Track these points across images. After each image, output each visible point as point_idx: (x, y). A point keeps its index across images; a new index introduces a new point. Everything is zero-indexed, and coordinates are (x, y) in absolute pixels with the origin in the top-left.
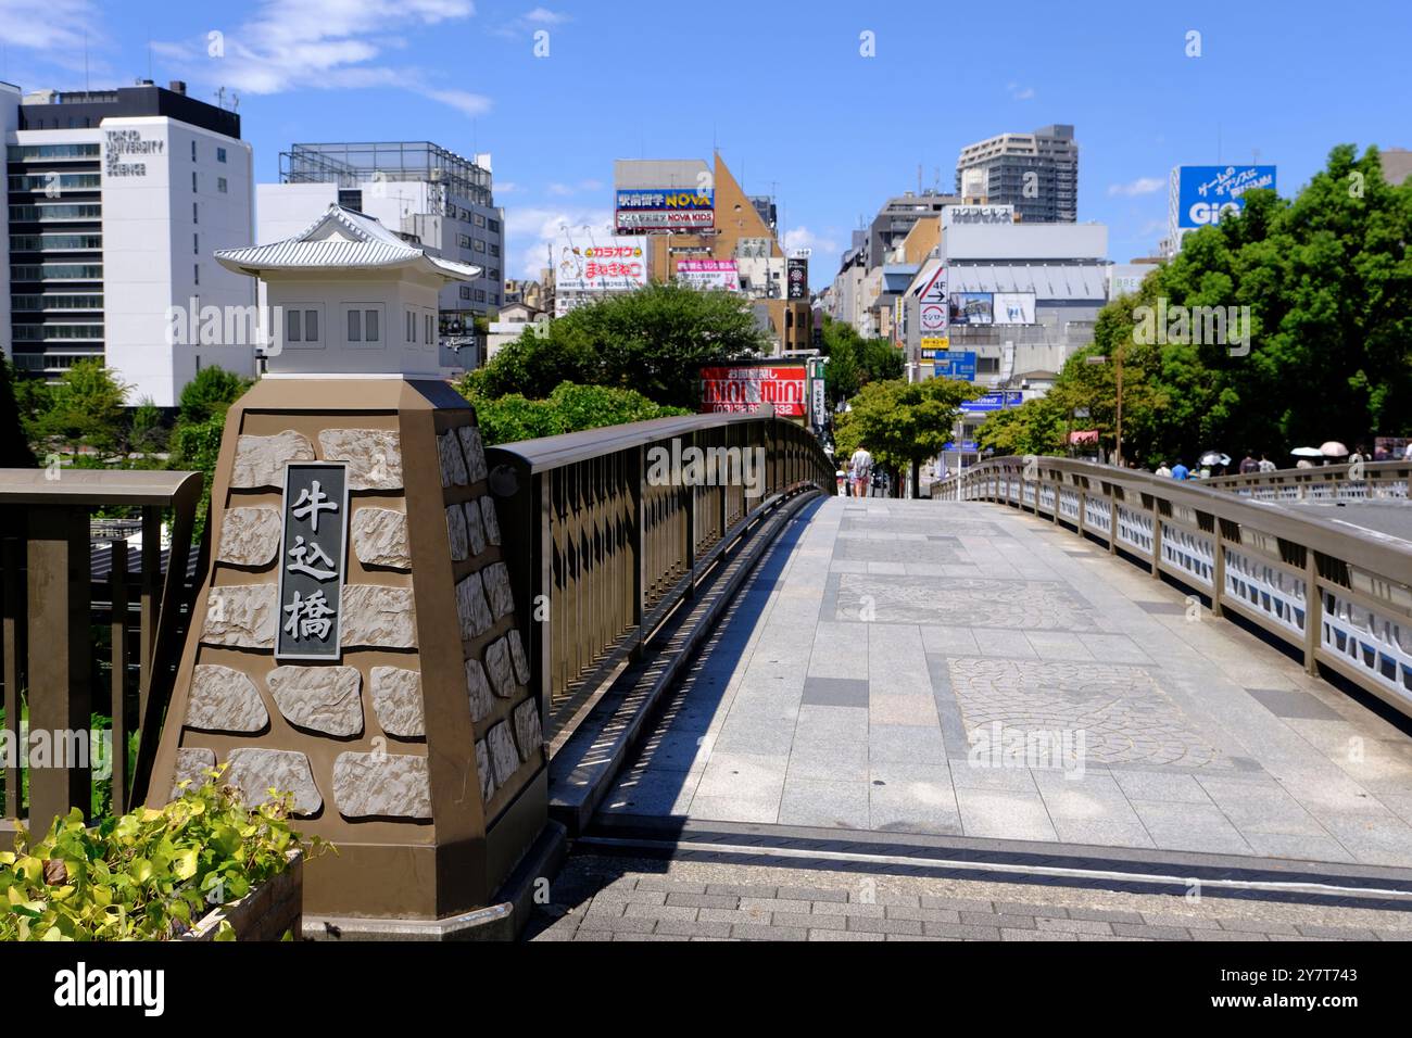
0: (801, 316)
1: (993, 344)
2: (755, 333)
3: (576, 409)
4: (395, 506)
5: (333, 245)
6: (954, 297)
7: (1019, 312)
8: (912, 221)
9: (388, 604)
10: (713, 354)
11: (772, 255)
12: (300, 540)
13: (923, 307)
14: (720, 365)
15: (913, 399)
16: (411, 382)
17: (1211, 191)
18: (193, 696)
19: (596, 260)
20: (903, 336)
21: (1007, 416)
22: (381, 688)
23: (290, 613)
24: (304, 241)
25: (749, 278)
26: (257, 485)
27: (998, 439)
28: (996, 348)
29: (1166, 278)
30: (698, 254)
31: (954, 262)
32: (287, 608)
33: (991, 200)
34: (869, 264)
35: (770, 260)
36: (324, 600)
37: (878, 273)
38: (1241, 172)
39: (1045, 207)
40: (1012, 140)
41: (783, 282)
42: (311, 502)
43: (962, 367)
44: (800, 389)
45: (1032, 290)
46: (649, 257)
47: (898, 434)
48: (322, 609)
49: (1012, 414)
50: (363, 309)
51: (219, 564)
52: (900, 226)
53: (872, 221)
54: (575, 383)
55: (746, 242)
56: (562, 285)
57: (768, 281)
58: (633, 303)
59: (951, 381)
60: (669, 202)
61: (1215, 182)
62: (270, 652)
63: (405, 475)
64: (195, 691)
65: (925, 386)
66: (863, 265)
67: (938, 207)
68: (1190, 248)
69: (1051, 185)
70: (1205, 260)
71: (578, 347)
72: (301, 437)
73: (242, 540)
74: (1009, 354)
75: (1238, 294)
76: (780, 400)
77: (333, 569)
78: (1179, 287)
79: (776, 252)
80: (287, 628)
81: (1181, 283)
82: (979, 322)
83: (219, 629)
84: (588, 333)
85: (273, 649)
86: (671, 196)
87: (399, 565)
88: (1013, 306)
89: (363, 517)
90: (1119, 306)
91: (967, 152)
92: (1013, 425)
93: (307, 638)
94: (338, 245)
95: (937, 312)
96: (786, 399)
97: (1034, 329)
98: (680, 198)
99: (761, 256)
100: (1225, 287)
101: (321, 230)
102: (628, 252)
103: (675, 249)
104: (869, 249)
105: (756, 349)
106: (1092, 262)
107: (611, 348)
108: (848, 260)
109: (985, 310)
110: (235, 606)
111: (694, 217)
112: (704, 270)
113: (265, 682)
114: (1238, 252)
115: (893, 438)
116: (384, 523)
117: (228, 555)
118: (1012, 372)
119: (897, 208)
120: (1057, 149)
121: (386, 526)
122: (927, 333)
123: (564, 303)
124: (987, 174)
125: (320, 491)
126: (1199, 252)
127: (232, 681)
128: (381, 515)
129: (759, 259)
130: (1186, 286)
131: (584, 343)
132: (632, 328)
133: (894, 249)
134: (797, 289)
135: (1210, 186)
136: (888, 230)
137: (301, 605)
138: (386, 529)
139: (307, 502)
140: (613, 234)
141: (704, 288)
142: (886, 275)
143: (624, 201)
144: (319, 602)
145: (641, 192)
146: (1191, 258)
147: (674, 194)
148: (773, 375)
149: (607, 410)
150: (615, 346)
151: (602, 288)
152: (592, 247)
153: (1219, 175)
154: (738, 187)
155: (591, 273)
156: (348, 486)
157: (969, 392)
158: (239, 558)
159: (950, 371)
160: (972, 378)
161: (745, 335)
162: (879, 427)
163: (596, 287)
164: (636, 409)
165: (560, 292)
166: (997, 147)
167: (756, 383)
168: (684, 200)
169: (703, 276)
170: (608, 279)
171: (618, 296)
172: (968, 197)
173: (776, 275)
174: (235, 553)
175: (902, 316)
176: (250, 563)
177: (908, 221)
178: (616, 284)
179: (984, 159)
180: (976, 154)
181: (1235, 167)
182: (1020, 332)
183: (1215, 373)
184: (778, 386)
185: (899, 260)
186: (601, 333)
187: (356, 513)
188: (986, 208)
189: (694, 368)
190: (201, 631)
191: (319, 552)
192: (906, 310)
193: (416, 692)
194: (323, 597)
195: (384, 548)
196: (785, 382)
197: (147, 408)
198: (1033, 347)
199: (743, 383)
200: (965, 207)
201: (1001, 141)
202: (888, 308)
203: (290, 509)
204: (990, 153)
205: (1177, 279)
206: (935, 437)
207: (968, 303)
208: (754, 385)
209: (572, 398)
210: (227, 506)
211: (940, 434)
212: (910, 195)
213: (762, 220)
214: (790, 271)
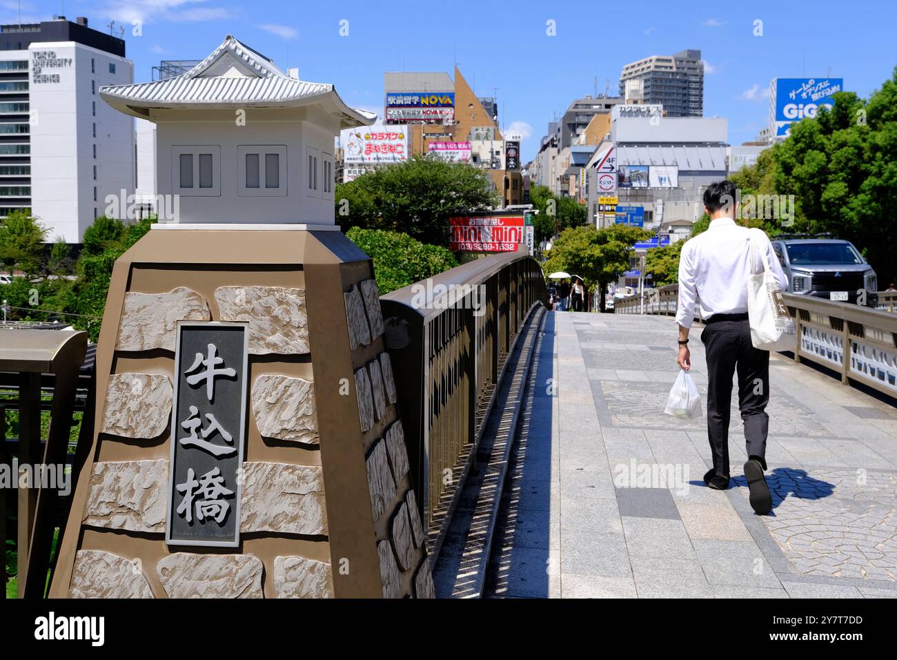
0: (515, 181)
1: (649, 201)
2: (488, 193)
3: (364, 246)
4: (301, 373)
5: (230, 81)
6: (621, 169)
7: (667, 179)
8: (590, 115)
9: (293, 484)
10: (458, 208)
11: (495, 139)
12: (194, 410)
13: (600, 175)
14: (463, 215)
15: (602, 240)
16: (314, 233)
17: (798, 96)
18: (75, 585)
19: (372, 142)
20: (586, 196)
21: (661, 252)
22: (286, 581)
23: (183, 494)
24: (197, 77)
25: (478, 155)
26: (146, 348)
27: (655, 268)
28: (651, 204)
29: (779, 154)
30: (444, 138)
31: (621, 144)
32: (180, 487)
33: (645, 101)
34: (560, 145)
35: (494, 142)
36: (221, 479)
37: (567, 152)
38: (819, 82)
39: (681, 107)
40: (658, 60)
41: (502, 158)
42: (206, 368)
43: (634, 218)
44: (520, 232)
45: (675, 164)
46: (409, 140)
47: (591, 265)
48: (219, 489)
49: (665, 250)
50: (262, 153)
51: (103, 437)
52: (582, 119)
53: (562, 116)
54: (362, 228)
55: (477, 130)
56: (348, 159)
57: (492, 157)
58: (402, 171)
59: (628, 227)
60: (423, 101)
61: (801, 89)
62: (161, 537)
63: (311, 339)
64: (78, 580)
65: (610, 231)
66: (556, 146)
67: (608, 106)
68: (797, 133)
69: (685, 92)
70: (807, 142)
71: (363, 202)
72: (193, 294)
73: (129, 410)
74: (660, 208)
75: (830, 166)
76: (506, 240)
77: (231, 444)
78: (789, 161)
79: (497, 137)
80: (180, 510)
81: (790, 158)
82: (639, 186)
83: (104, 510)
84: (370, 192)
85: (164, 534)
86: (425, 98)
87: (305, 440)
88: (662, 175)
89: (265, 384)
90: (742, 175)
91: (627, 68)
92: (666, 258)
93: (202, 522)
94: (236, 81)
95: (609, 179)
96: (510, 240)
97: (677, 190)
98: (431, 99)
99: (488, 139)
100: (821, 161)
101: (217, 63)
102: (394, 136)
103: (427, 134)
104: (560, 135)
105: (488, 205)
106: (715, 144)
107: (386, 203)
108: (545, 143)
109: (642, 177)
110: (122, 484)
111: (441, 112)
112: (447, 149)
113: (156, 570)
114: (829, 136)
115: (587, 268)
116: (288, 393)
117: (114, 426)
118: (661, 221)
119: (580, 106)
120: (690, 67)
121: (291, 395)
122: (602, 193)
123: (349, 172)
124: (643, 83)
125: (217, 355)
126: (803, 136)
127: (118, 569)
128: (284, 384)
129: (486, 142)
130: (794, 160)
131: (367, 200)
132: (401, 188)
133: (578, 135)
134: (512, 163)
135: (797, 92)
136: (573, 122)
137: (196, 484)
138: (291, 399)
139: (202, 368)
140: (384, 124)
141: (451, 161)
142: (573, 153)
143: (392, 100)
144: (215, 481)
145: (404, 95)
146: (797, 141)
147: (427, 96)
148: (501, 223)
149: (386, 247)
150: (389, 202)
151: (376, 161)
152: (369, 133)
153: (803, 85)
154: (471, 91)
155: (369, 151)
156: (248, 350)
157: (642, 235)
158: (126, 430)
159: (626, 220)
160: (641, 225)
161: (480, 194)
162: (577, 260)
163: (372, 161)
164: (407, 247)
165: (347, 164)
166: (648, 65)
167: (489, 229)
168: (433, 100)
169: (447, 153)
170: (380, 155)
171: (390, 167)
172: (629, 99)
173: (498, 153)
174: (122, 424)
175: (585, 182)
176: (138, 436)
177: (588, 116)
178: (386, 158)
179: (639, 73)
180: (634, 70)
181: (815, 79)
182: (667, 192)
183: (813, 222)
184: (504, 230)
185: (582, 143)
186: (379, 192)
187: (257, 380)
188: (644, 107)
189: (444, 217)
190: (84, 512)
191: (215, 424)
192: (587, 178)
193: (325, 587)
194: (220, 475)
195: (289, 421)
196: (509, 228)
197: (61, 244)
198: (676, 204)
199: (479, 228)
200: (628, 106)
201: (651, 61)
202: (574, 176)
203: (183, 375)
204: (643, 69)
205: (787, 155)
206: (618, 267)
207: (631, 173)
208: (487, 230)
209: (361, 239)
210: (113, 371)
211: (621, 265)
212: (589, 98)
213: (488, 115)
214: (508, 150)
